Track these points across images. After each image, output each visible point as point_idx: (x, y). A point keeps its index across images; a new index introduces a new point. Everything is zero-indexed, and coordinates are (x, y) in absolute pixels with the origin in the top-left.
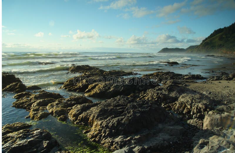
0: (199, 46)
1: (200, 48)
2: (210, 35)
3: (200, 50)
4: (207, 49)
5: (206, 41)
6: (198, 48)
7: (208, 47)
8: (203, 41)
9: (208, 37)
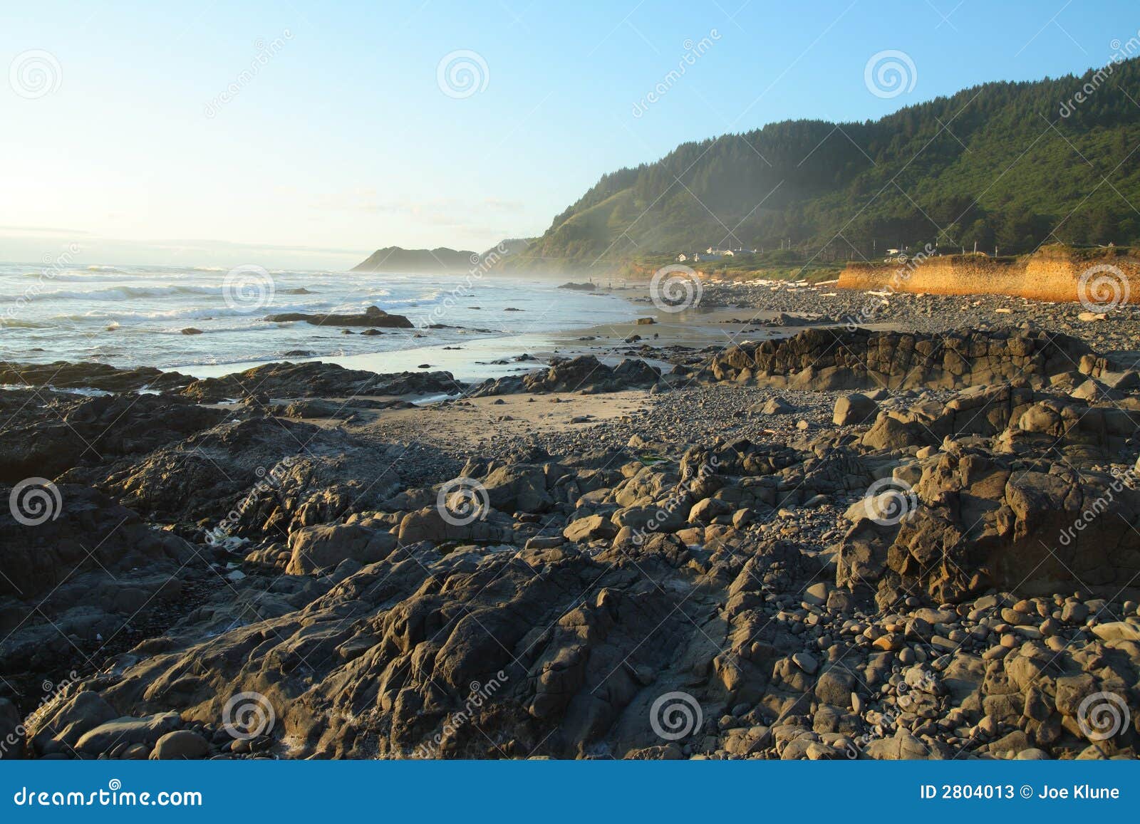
0: (541, 240)
1: (544, 252)
2: (586, 197)
3: (543, 261)
4: (573, 254)
5: (566, 223)
6: (537, 249)
7: (577, 249)
8: (558, 220)
9: (576, 204)
